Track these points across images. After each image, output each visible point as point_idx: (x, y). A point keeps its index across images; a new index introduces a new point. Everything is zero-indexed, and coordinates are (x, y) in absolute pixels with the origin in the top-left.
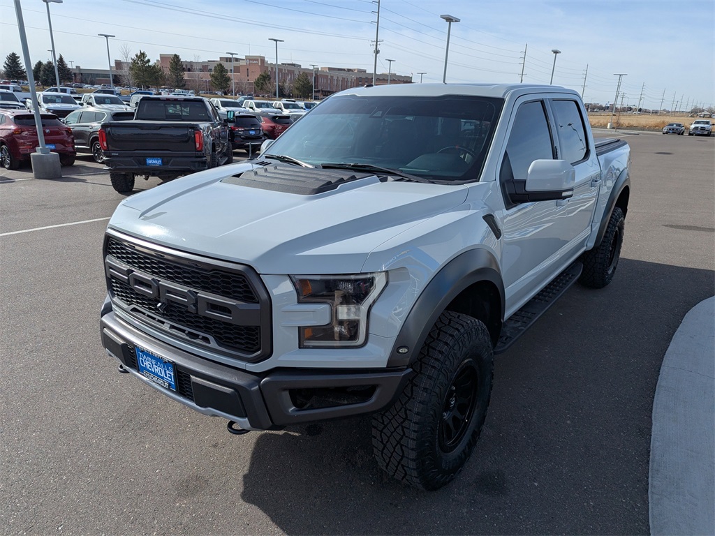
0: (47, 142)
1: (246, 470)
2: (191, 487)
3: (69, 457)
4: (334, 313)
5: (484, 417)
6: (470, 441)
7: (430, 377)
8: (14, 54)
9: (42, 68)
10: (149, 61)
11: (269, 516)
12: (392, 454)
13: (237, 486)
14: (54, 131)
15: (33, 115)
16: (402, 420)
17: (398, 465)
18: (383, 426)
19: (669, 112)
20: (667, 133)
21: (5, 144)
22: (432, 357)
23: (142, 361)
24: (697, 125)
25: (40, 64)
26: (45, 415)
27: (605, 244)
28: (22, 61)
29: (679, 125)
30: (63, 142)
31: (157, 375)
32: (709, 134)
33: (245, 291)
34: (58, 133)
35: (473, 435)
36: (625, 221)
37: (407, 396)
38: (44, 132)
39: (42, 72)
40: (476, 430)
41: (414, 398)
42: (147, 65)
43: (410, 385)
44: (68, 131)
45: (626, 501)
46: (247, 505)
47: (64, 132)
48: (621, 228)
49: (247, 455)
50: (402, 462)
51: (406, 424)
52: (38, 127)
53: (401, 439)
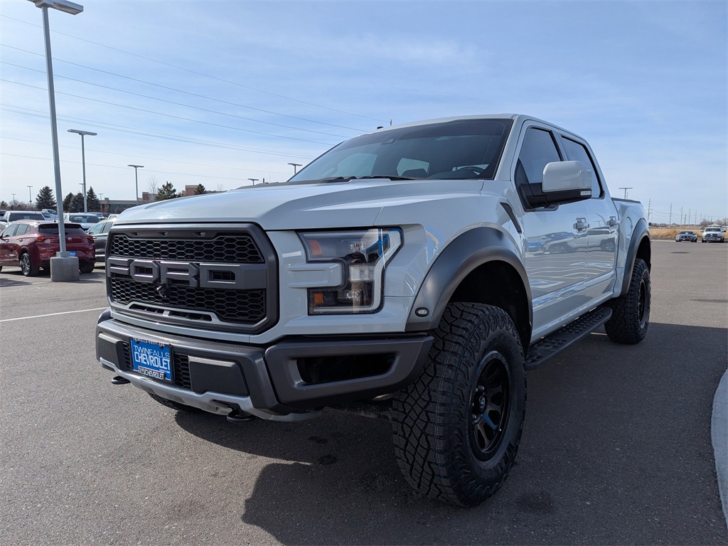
0: (68, 249)
1: (249, 495)
2: (184, 510)
3: (47, 487)
4: (346, 275)
5: (521, 431)
6: (506, 454)
7: (455, 353)
8: (47, 188)
9: (72, 199)
10: (175, 190)
11: (274, 535)
12: (416, 449)
13: (238, 508)
14: (76, 239)
15: (57, 224)
16: (425, 403)
17: (424, 462)
18: (404, 415)
19: (679, 226)
20: (680, 241)
21: (27, 252)
22: (455, 335)
23: (137, 355)
24: (709, 233)
25: (71, 195)
26: (28, 453)
27: (633, 293)
28: (54, 194)
29: (691, 233)
30: (85, 250)
31: (153, 367)
32: (722, 241)
33: (250, 252)
34: (80, 241)
35: (509, 449)
36: (651, 275)
37: (430, 376)
38: (66, 239)
39: (71, 203)
40: (513, 444)
41: (438, 377)
42: (173, 194)
43: (433, 364)
44: (90, 239)
45: (698, 517)
46: (248, 526)
47: (86, 241)
48: (647, 281)
49: (251, 483)
50: (430, 458)
51: (430, 408)
52: (61, 235)
53: (425, 427)
